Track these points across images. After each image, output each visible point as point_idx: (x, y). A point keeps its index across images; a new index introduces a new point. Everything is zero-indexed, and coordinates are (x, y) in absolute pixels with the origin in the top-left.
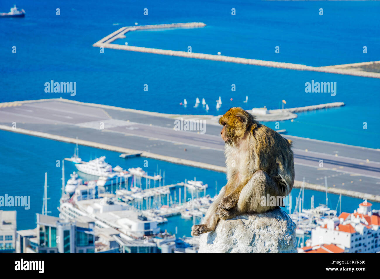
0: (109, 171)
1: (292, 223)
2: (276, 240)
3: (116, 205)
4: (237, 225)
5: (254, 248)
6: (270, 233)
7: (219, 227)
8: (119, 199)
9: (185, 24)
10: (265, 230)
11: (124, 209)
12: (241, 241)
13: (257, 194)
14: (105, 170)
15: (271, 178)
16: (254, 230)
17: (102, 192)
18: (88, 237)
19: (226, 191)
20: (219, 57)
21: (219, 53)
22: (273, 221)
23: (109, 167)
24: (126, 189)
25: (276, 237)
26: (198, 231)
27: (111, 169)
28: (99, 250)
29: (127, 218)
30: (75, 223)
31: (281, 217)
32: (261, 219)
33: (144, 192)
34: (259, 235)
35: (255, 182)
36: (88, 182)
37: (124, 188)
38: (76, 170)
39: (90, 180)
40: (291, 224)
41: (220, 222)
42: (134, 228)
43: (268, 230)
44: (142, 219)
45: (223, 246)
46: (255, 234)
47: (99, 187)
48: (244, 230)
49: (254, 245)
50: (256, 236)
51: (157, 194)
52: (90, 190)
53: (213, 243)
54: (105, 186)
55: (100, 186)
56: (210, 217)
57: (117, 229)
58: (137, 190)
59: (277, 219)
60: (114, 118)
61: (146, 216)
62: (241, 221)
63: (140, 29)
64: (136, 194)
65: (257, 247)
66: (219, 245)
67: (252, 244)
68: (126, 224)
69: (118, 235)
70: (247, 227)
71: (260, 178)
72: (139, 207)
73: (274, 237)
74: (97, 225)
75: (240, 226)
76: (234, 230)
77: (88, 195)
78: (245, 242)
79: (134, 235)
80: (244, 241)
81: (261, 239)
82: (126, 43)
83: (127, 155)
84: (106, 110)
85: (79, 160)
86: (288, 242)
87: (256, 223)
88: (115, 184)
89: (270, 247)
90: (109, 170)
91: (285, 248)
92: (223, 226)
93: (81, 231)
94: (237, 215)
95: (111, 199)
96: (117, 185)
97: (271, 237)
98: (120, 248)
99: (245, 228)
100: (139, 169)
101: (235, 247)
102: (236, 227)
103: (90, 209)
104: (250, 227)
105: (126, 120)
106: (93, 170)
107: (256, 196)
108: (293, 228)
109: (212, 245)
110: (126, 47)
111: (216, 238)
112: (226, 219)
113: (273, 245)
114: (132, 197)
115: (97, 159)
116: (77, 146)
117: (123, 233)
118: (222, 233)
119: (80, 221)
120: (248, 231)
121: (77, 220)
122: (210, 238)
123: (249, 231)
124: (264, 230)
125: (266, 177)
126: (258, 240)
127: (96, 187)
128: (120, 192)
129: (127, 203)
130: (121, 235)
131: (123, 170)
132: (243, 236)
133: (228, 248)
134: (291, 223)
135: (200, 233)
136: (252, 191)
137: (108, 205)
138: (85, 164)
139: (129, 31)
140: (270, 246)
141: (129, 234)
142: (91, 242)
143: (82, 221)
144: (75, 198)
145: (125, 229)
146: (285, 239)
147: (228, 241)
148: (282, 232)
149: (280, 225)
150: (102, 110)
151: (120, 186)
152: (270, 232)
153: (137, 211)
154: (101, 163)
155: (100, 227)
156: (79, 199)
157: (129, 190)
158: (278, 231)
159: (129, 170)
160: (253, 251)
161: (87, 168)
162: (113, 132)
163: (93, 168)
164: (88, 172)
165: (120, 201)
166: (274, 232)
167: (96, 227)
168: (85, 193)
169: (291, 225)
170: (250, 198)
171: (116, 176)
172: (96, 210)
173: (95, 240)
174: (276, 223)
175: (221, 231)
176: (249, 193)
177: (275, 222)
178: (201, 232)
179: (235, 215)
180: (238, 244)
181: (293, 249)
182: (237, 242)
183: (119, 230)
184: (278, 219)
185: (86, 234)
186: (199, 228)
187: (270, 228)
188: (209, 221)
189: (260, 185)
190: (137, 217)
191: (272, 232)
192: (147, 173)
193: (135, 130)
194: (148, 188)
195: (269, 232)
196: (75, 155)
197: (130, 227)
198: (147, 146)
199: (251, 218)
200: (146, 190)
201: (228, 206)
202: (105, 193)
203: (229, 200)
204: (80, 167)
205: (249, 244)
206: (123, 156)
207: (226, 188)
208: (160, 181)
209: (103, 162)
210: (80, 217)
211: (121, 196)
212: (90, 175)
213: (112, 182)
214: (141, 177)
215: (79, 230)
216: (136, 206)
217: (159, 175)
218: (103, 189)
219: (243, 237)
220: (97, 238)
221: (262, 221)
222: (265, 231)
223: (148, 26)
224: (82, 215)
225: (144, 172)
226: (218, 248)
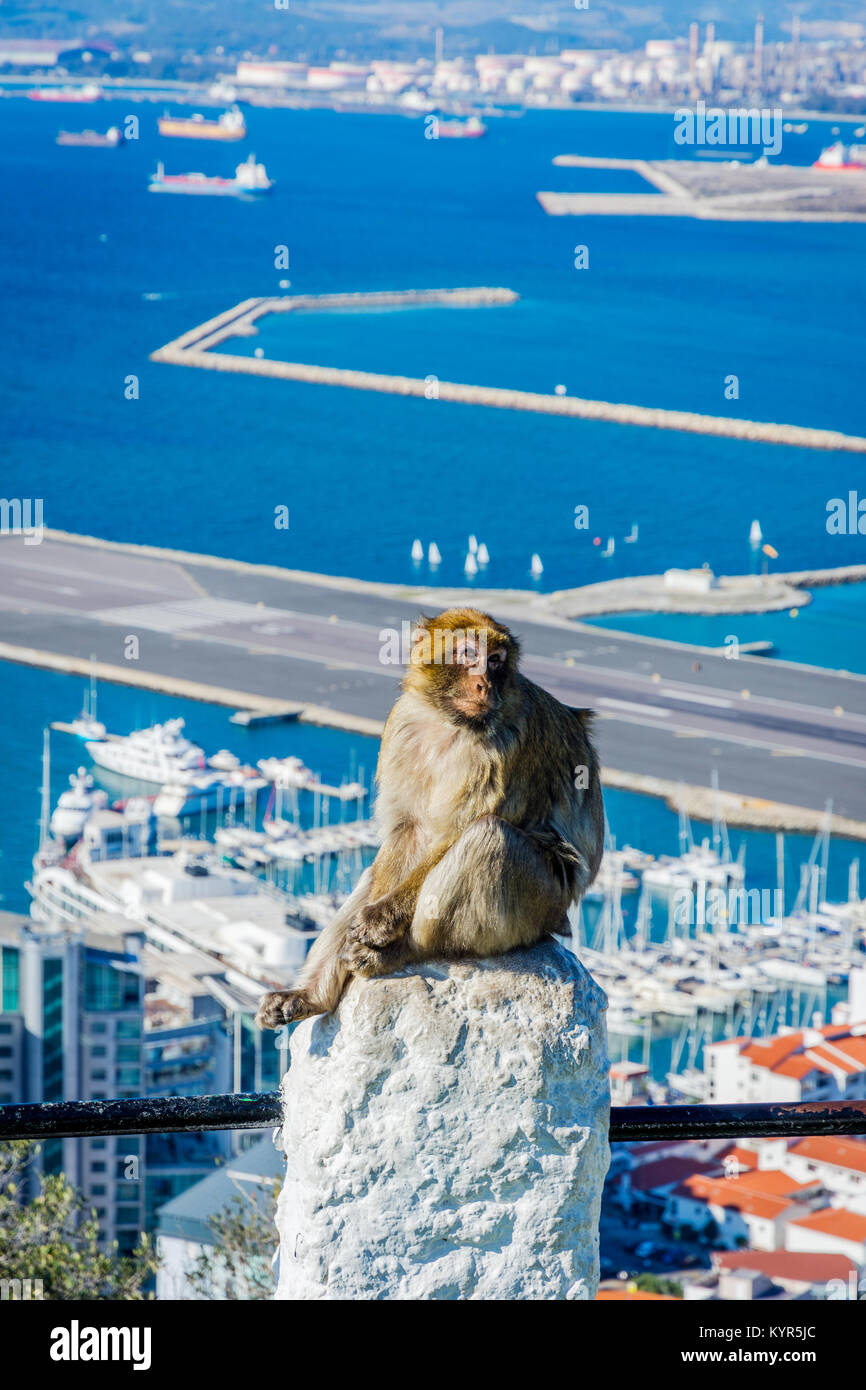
0: (195, 768)
1: (594, 992)
2: (534, 1046)
3: (217, 877)
4: (408, 995)
5: (462, 1071)
6: (516, 1024)
7: (348, 1001)
8: (225, 858)
9: (452, 292)
10: (499, 1011)
11: (240, 891)
12: (418, 1049)
13: (476, 893)
14: (181, 763)
15: (521, 842)
16: (464, 1012)
17: (169, 836)
18: (122, 983)
19: (372, 883)
20: (560, 402)
21: (561, 389)
22: (529, 983)
23: (195, 753)
24: (247, 826)
25: (535, 1037)
26: (276, 1014)
27: (202, 761)
28: (158, 1023)
29: (251, 920)
30: (82, 936)
31: (554, 970)
32: (488, 976)
33: (308, 838)
34: (481, 1030)
35: (470, 853)
36: (127, 801)
37: (241, 824)
38: (89, 763)
39: (135, 795)
40: (590, 993)
41: (353, 985)
42: (273, 957)
43: (511, 1013)
44: (300, 925)
45: (358, 1064)
46: (464, 1025)
47: (161, 820)
48: (429, 1010)
49: (462, 1063)
50: (470, 1031)
51: (350, 845)
52: (130, 827)
53: (326, 1054)
54: (181, 817)
55: (166, 816)
56: (321, 965)
57: (218, 956)
58: (287, 832)
59: (540, 976)
60: (213, 594)
61: (313, 916)
62: (422, 982)
63: (303, 307)
64: (280, 843)
65: (472, 1068)
66: (348, 1061)
67: (457, 1058)
68: (246, 941)
69: (220, 978)
70: (441, 1002)
71: (486, 840)
72: (290, 887)
73: (529, 1035)
74: (153, 943)
75: (416, 997)
76: (397, 1011)
77: (126, 846)
78: (432, 1051)
79: (271, 977)
80: (431, 1048)
81: (486, 1043)
82: (259, 352)
83: (256, 715)
84: (187, 567)
85: (98, 729)
86: (575, 1055)
87: (470, 990)
88: (211, 811)
89: (514, 1070)
90: (194, 764)
91: (564, 1072)
92: (362, 996)
93: (99, 961)
94: (408, 963)
95: (200, 857)
96: (219, 813)
97: (519, 1036)
98: (225, 1018)
99: (433, 1005)
100: (292, 762)
101: (399, 1068)
102: (405, 1001)
103: (130, 892)
104: (451, 1003)
105: (255, 603)
106: (144, 762)
107: (473, 900)
108: (594, 1006)
109: (324, 1058)
110: (257, 364)
111: (338, 1036)
112: (373, 974)
113: (526, 1064)
114: (266, 853)
115: (157, 727)
116: (93, 683)
117: (237, 970)
118: (355, 1021)
119: (98, 930)
120: (442, 1015)
121: (87, 924)
122: (318, 1037)
123: (447, 1016)
124: (496, 1011)
125: (507, 838)
126: (473, 1046)
127: (153, 820)
128: (229, 837)
129: (252, 871)
130: (231, 976)
131: (242, 763)
132: (426, 1031)
133: (376, 1071)
134: (588, 992)
135: (286, 1018)
136: (460, 882)
137: (189, 879)
138: (118, 743)
139: (270, 313)
140: (516, 1066)
141: (257, 973)
142: (132, 998)
143: (104, 930)
144: (82, 853)
145: (243, 957)
146: (565, 1042)
147: (374, 1046)
148: (555, 1018)
149: (550, 996)
150: (178, 570)
151: (230, 817)
152: (517, 1018)
153: (283, 898)
154: (169, 740)
155: (162, 948)
156: (95, 856)
157: (260, 829)
158: (543, 1016)
159: (261, 764)
160: (457, 1080)
161: (124, 755)
162: (209, 639)
163: (144, 756)
164: (126, 771)
165: (229, 864)
166: (530, 1021)
167: (149, 948)
168: (114, 838)
169: (590, 999)
170: (452, 907)
171: (218, 784)
172: (151, 895)
173: (147, 992)
174: (536, 992)
175: (356, 1014)
176: (450, 891)
177: (534, 987)
178: (289, 1015)
179: (401, 961)
180: (409, 1060)
181: (594, 1076)
182: (406, 1052)
183: (224, 959)
184: (546, 978)
185: (115, 973)
186: (283, 1003)
187: (516, 1005)
188: (318, 980)
189: (486, 863)
190: (281, 919)
191: (523, 1021)
192: (317, 777)
193: (281, 635)
194: (321, 825)
195: (513, 1021)
196: (85, 713)
197: (260, 950)
198: (321, 689)
199: (456, 972)
200: (314, 831)
201: (378, 935)
202: (179, 837)
203: (385, 915)
204: (102, 753)
205: (443, 1059)
206: (242, 718)
207: (373, 873)
208: (360, 803)
209: (176, 738)
210: (99, 917)
211: (232, 849)
212: (132, 778)
213: (204, 803)
214: (299, 789)
215: (93, 958)
216: (281, 883)
217: (357, 781)
218: (175, 825)
219: (424, 1036)
220: (153, 985)
221: (491, 983)
222: (500, 1016)
223: (332, 295)
224: (103, 911)
225: (307, 773)
226: (345, 1069)
